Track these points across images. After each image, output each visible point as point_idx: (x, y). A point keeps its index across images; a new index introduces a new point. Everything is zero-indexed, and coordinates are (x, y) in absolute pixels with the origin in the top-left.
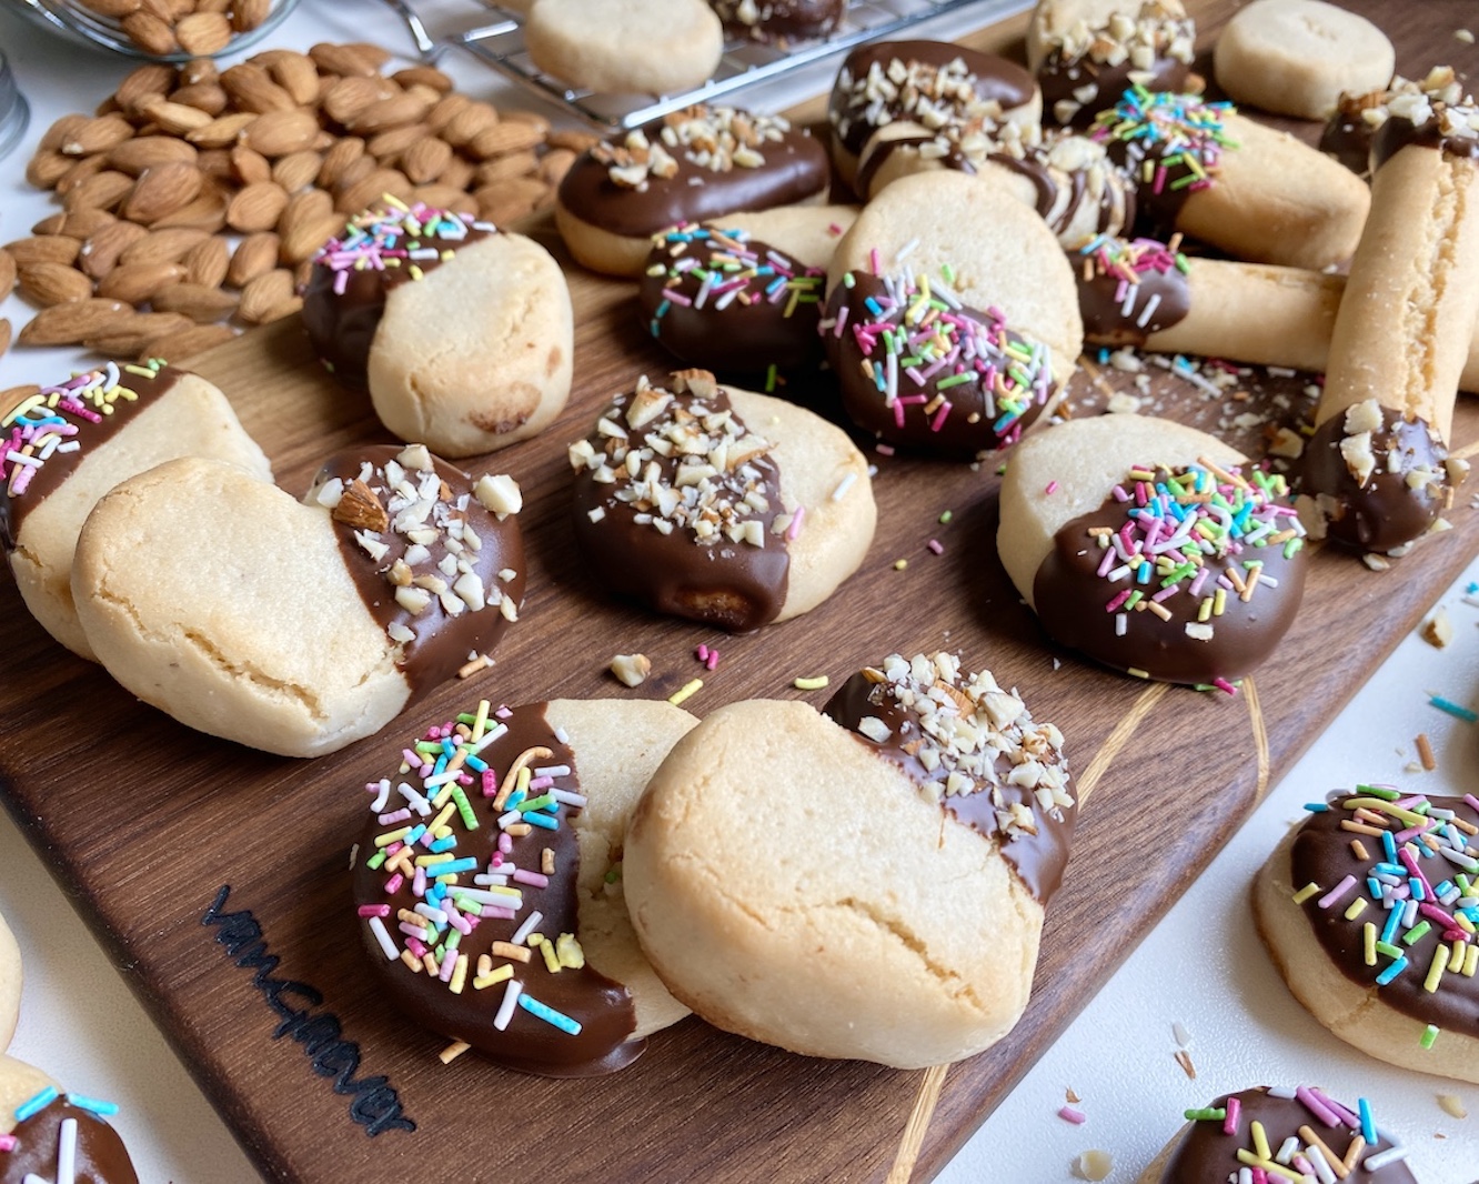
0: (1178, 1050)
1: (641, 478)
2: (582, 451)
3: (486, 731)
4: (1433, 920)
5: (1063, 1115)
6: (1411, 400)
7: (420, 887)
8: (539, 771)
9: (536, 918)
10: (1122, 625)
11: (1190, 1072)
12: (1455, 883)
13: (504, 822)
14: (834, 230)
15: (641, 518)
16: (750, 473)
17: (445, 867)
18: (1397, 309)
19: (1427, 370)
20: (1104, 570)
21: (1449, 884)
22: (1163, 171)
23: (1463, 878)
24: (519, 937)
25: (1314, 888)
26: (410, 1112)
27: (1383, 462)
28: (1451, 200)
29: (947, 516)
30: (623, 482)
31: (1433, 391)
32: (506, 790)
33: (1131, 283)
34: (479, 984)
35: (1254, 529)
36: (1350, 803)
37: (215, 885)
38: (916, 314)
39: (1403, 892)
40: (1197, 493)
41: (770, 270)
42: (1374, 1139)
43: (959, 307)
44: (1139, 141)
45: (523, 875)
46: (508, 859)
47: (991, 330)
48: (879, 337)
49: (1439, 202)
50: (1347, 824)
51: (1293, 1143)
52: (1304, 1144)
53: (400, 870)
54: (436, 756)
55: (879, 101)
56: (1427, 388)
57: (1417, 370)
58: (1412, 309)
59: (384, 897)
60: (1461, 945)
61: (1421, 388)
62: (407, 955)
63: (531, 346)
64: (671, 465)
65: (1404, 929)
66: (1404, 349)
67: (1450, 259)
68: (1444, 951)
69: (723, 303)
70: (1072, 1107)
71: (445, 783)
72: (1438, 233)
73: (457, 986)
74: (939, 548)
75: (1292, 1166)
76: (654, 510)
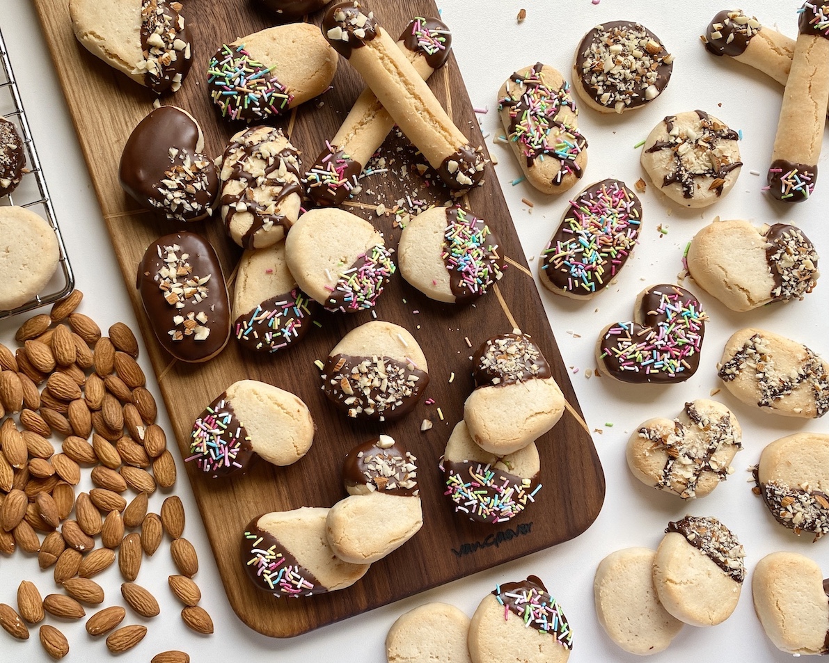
0: (573, 335)
1: (377, 401)
2: (354, 413)
3: (456, 479)
4: (589, 270)
5: (574, 373)
6: (451, 143)
7: (498, 509)
8: (478, 472)
9: (516, 486)
10: (485, 292)
11: (579, 337)
12: (584, 257)
13: (489, 485)
14: (269, 272)
15: (393, 408)
16: (389, 368)
17: (496, 502)
18: (419, 119)
19: (443, 128)
20: (474, 292)
21: (583, 259)
22: (273, 107)
23: (584, 254)
24: (519, 492)
25: (565, 287)
26: (528, 522)
27: (468, 174)
28: (387, 61)
29: (405, 301)
30: (375, 407)
31: (453, 134)
32: (481, 482)
33: (345, 183)
34: (525, 504)
35: (479, 238)
36: (550, 261)
37: (450, 553)
38: (357, 288)
39: (579, 270)
40: (460, 245)
41: (287, 310)
42: (628, 328)
43: (356, 269)
44: (252, 104)
45: (505, 486)
46: (499, 487)
47: (366, 262)
48: (357, 302)
49: (385, 65)
50: (556, 267)
51: (619, 344)
52: (622, 342)
53: (490, 512)
54: (460, 493)
55: (183, 201)
56: (450, 135)
57: (442, 132)
58: (421, 113)
59: (496, 517)
60: (598, 269)
61: (450, 138)
62: (511, 516)
63: (299, 411)
64: (376, 391)
65: (587, 277)
66: (434, 131)
67: (410, 84)
68: (596, 273)
69: (296, 335)
70: (574, 370)
71: (470, 495)
72: (397, 77)
73: (523, 508)
74: (417, 312)
75: (624, 349)
76: (392, 403)
